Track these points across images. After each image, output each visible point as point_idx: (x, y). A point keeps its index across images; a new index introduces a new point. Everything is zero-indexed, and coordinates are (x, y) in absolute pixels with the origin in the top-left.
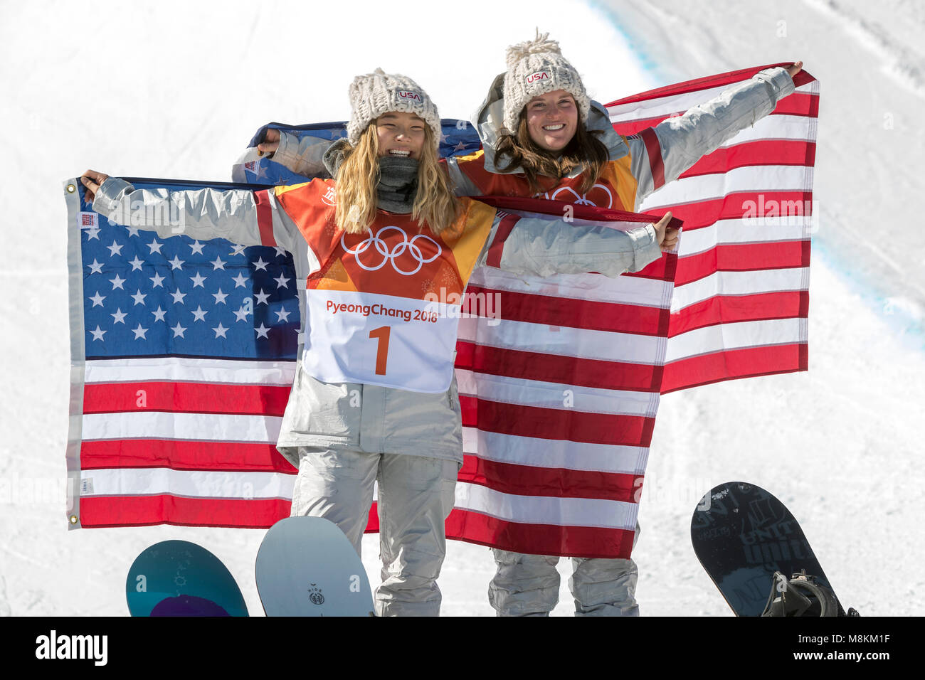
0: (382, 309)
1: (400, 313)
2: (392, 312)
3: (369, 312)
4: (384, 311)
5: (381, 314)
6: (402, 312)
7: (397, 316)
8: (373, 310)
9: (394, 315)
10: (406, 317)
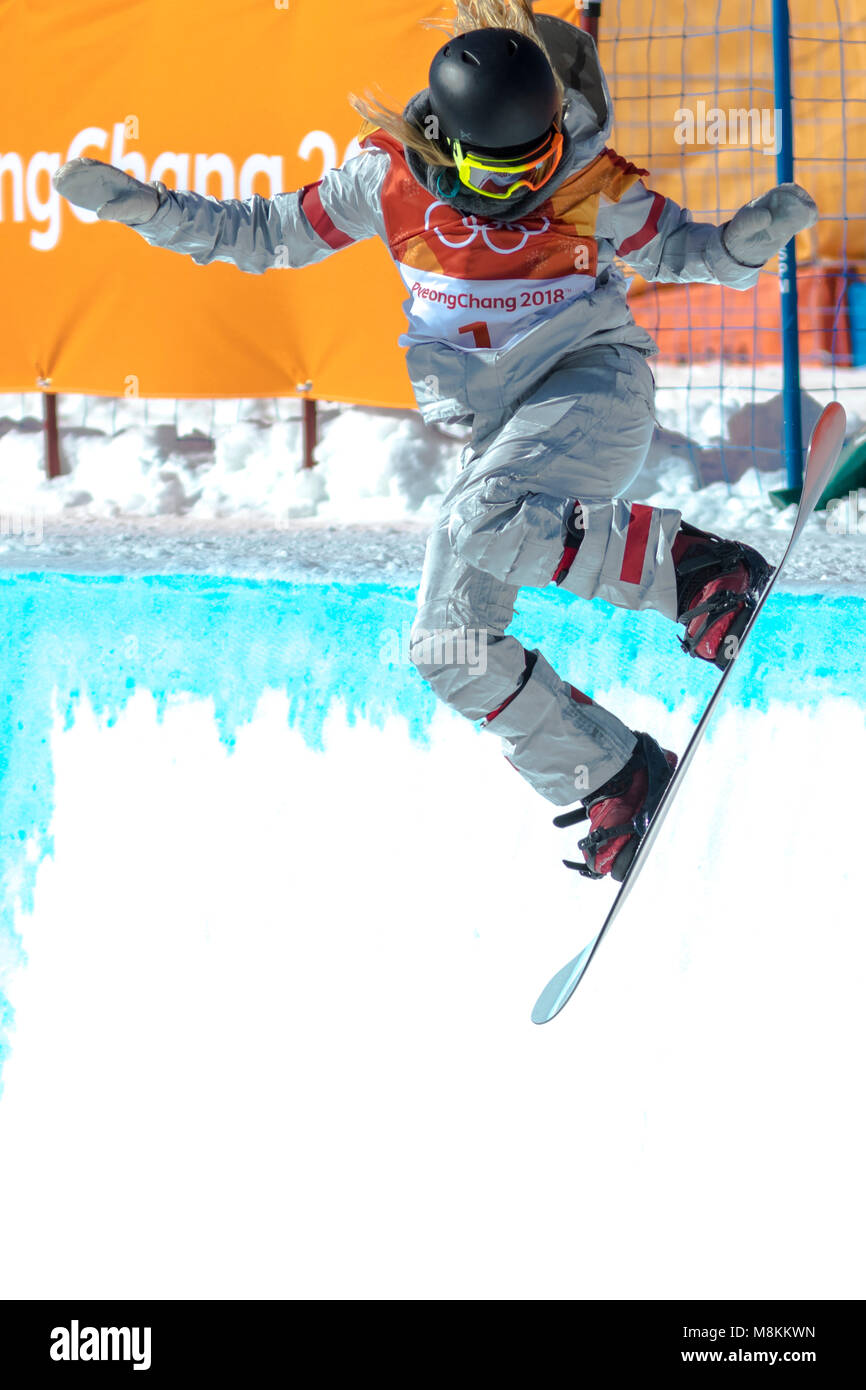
0: (471, 300)
1: (499, 302)
2: (486, 303)
3: (454, 303)
4: (474, 303)
5: (471, 306)
6: (501, 299)
7: (495, 306)
8: (459, 302)
9: (490, 306)
10: (508, 306)
